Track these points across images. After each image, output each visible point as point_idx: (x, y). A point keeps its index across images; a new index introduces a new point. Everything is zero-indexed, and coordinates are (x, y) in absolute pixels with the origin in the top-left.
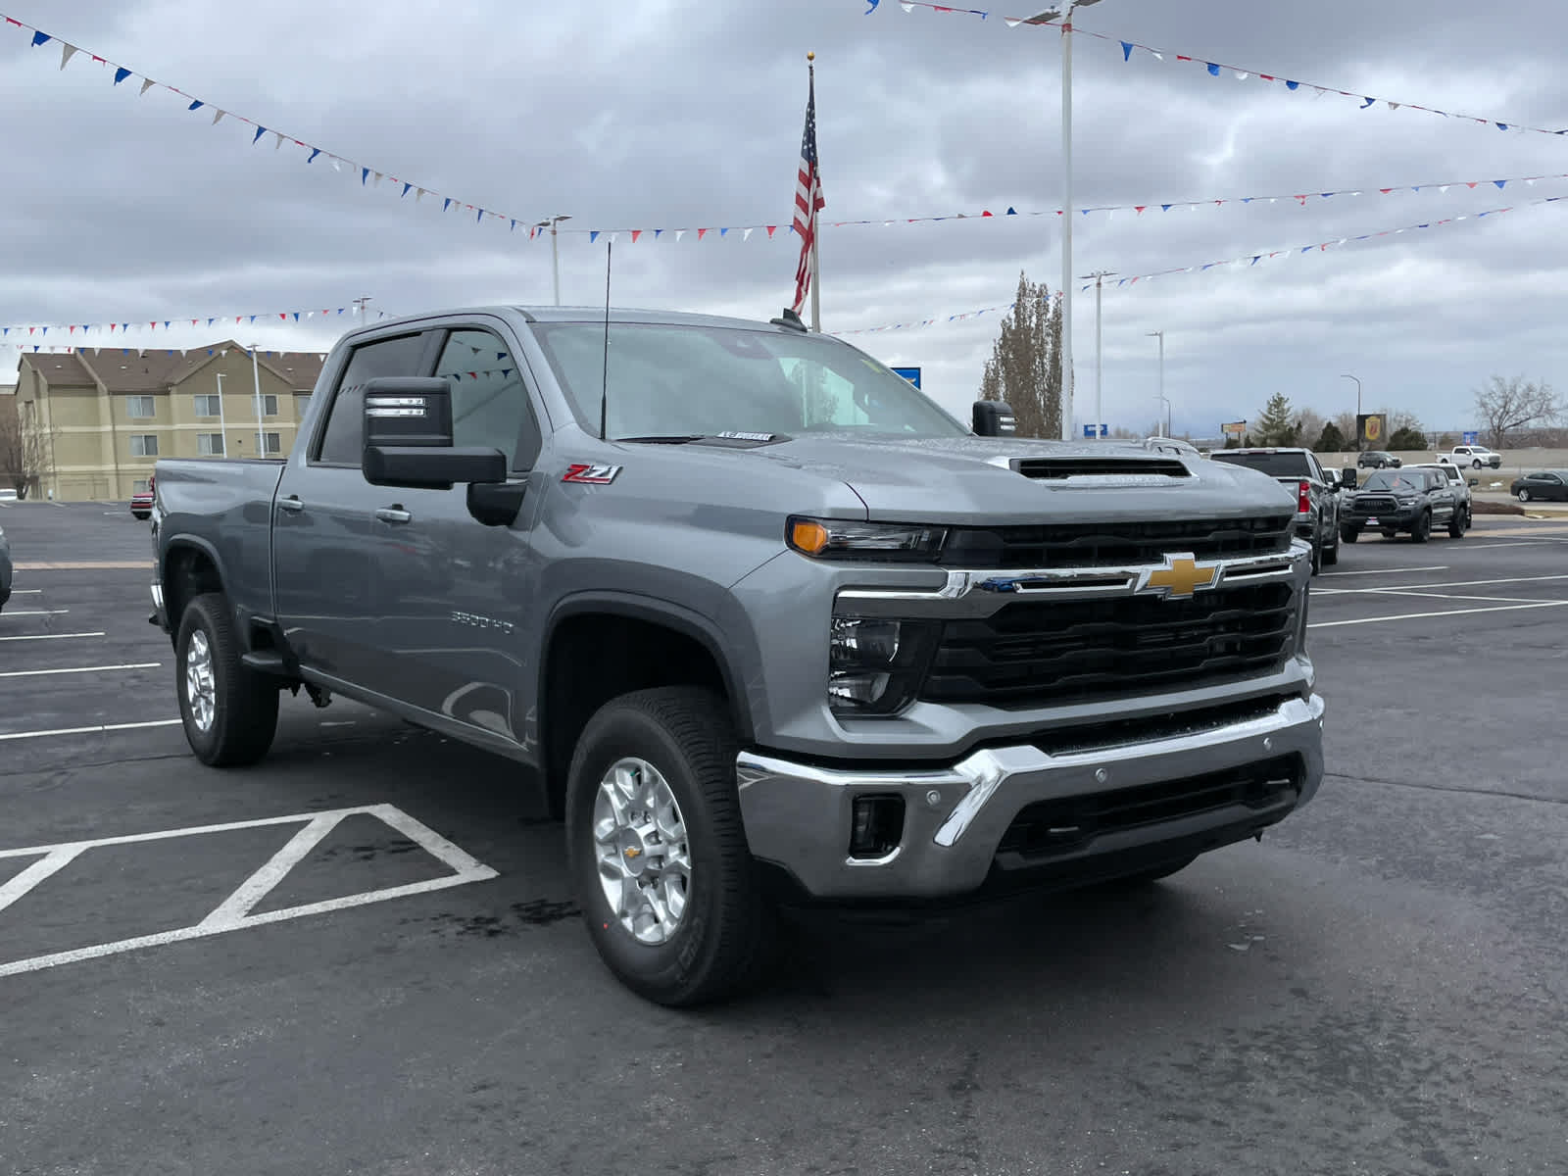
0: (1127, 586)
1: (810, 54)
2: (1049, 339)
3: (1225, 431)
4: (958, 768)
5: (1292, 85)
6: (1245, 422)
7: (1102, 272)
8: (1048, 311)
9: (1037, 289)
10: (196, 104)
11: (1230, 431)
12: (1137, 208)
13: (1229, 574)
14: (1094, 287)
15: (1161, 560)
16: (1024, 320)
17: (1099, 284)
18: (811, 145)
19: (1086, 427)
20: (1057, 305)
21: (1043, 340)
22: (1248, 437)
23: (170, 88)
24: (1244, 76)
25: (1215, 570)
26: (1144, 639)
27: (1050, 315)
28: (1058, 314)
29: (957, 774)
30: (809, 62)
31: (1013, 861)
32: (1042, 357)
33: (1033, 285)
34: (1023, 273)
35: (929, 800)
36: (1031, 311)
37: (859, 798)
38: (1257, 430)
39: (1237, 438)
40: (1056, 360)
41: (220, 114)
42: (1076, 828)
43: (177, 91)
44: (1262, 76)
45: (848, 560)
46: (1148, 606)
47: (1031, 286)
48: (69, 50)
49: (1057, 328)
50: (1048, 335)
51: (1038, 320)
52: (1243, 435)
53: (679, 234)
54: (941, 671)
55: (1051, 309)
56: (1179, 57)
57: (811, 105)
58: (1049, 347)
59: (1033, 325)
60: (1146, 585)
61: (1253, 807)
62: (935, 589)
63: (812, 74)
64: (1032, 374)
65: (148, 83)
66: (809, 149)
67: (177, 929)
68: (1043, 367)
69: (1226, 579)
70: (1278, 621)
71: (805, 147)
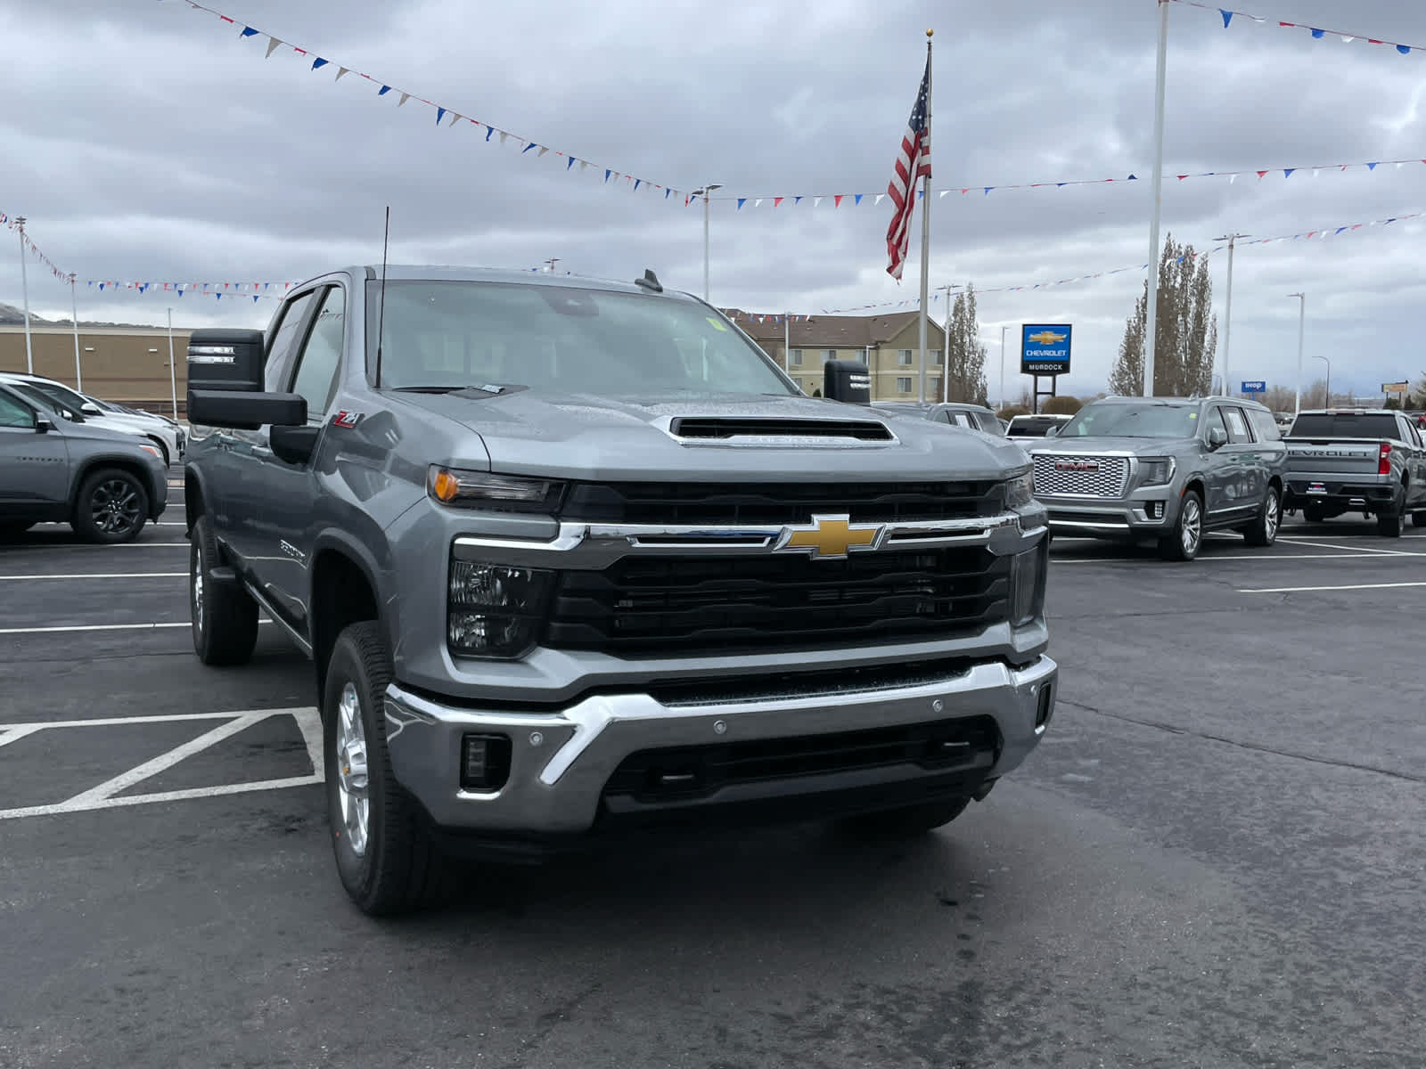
0: (764, 545)
1: (929, 30)
2: (1193, 299)
3: (1385, 390)
4: (568, 713)
5: (1403, 49)
6: (1407, 382)
7: (1235, 235)
8: (1193, 271)
9: (1183, 250)
10: (385, 89)
11: (1391, 390)
12: (1259, 173)
13: (895, 537)
14: (1226, 250)
15: (809, 521)
16: (1168, 280)
17: (1231, 246)
18: (920, 117)
19: (1244, 384)
20: (1202, 266)
21: (1186, 299)
22: (1409, 396)
23: (362, 75)
24: (1349, 40)
25: (874, 533)
26: (815, 596)
27: (1195, 275)
28: (1203, 275)
29: (565, 718)
30: (928, 39)
31: (622, 803)
32: (1185, 315)
33: (1179, 247)
34: (1169, 235)
35: (532, 742)
36: (1176, 272)
37: (468, 735)
38: (1419, 391)
39: (1397, 398)
40: (1199, 317)
41: (405, 97)
42: (690, 777)
43: (368, 77)
44: (1370, 41)
45: (473, 508)
46: (797, 565)
47: (1177, 247)
48: (275, 43)
49: (1202, 288)
50: (1193, 294)
51: (1183, 280)
52: (1404, 395)
53: (817, 200)
54: (563, 619)
55: (1196, 270)
56: (1282, 24)
57: (927, 79)
58: (1193, 306)
59: (1177, 285)
60: (786, 544)
61: (926, 768)
62: (547, 540)
63: (930, 49)
64: (1175, 332)
65: (343, 71)
66: (917, 119)
67: (39, 805)
68: (1186, 324)
69: (890, 542)
70: (976, 584)
71: (914, 117)
